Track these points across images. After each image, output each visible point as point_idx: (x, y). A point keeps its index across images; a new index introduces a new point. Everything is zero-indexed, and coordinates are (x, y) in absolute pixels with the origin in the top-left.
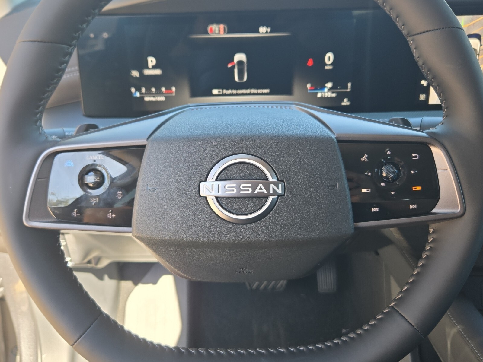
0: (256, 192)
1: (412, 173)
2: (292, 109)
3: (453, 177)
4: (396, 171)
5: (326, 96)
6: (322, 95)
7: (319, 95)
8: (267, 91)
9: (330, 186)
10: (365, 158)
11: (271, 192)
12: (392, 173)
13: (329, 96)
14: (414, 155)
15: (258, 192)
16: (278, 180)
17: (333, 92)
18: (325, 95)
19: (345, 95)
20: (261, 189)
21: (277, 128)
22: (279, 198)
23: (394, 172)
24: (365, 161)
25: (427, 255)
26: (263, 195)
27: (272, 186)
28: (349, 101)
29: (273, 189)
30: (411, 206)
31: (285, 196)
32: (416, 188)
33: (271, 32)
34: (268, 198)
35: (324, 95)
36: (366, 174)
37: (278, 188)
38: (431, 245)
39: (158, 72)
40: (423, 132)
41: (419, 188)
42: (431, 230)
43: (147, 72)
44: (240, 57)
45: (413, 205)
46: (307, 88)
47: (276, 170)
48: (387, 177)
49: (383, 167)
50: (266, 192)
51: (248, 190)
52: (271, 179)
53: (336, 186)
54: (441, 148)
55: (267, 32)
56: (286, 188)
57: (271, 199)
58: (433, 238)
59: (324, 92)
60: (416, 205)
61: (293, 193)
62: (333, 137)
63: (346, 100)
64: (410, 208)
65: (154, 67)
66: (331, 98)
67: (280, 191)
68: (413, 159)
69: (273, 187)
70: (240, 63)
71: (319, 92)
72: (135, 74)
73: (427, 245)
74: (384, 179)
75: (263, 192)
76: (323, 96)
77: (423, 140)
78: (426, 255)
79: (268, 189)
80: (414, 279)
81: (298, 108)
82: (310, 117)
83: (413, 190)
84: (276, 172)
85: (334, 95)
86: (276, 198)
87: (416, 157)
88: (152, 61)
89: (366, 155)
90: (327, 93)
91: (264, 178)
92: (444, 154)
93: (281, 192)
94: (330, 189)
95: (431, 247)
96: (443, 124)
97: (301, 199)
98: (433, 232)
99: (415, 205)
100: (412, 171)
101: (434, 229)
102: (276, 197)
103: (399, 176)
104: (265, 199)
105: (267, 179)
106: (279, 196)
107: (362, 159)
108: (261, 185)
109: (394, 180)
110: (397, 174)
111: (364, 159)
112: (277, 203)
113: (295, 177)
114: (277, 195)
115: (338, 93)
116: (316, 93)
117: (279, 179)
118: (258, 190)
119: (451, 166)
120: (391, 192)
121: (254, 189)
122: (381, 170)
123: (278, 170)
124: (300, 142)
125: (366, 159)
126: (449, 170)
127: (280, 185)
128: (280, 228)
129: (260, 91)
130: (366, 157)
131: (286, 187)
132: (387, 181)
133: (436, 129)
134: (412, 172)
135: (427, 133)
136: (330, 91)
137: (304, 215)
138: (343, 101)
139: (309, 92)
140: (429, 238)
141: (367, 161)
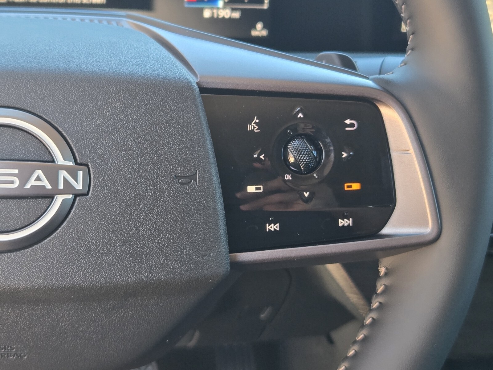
0: (28, 186)
1: (343, 156)
2: (123, 26)
3: (419, 165)
4: (314, 153)
5: (221, 16)
6: (213, 13)
7: (207, 14)
8: (101, 0)
9: (181, 177)
10: (255, 125)
11: (61, 186)
12: (306, 154)
13: (227, 17)
14: (348, 122)
15: (32, 186)
16: (76, 163)
17: (233, 10)
18: (220, 14)
19: (258, 16)
20: (38, 179)
21: (79, 58)
22: (78, 198)
23: (310, 154)
24: (255, 131)
25: (373, 318)
26: (42, 193)
27: (63, 174)
28: (265, 27)
29: (65, 180)
30: (342, 221)
31: (90, 195)
32: (350, 187)
34: (52, 198)
35: (218, 15)
36: (255, 156)
37: (76, 180)
38: (380, 299)
40: (368, 79)
41: (356, 186)
42: (382, 271)
45: (345, 220)
47: (73, 142)
48: (296, 164)
49: (288, 142)
50: (49, 187)
51: (12, 182)
52: (60, 160)
53: (193, 177)
54: (399, 110)
56: (92, 179)
57: (59, 200)
58: (385, 285)
59: (218, 9)
60: (351, 219)
61: (107, 189)
62: (193, 80)
63: (259, 26)
64: (340, 225)
66: (231, 20)
67: (79, 186)
68: (347, 129)
69: (64, 177)
71: (206, 8)
73: (374, 298)
74: (291, 167)
75: (44, 186)
76: (215, 16)
77: (366, 94)
78: (371, 319)
79: (54, 180)
80: (347, 366)
81: (134, 24)
82: (152, 40)
83: (346, 189)
84: (72, 145)
85: (237, 15)
86: (69, 199)
87: (352, 125)
89: (256, 120)
90: (221, 11)
91: (47, 158)
92: (403, 121)
93: (81, 188)
94: (181, 184)
95: (380, 303)
96: (405, 64)
97: (123, 202)
98: (386, 274)
99: (349, 220)
100: (343, 153)
101: (387, 269)
102: (70, 196)
103: (319, 163)
104: (49, 200)
105: (53, 161)
106: (77, 195)
107: (250, 128)
108: (39, 172)
109: (310, 170)
110: (315, 158)
111: (253, 127)
112: (74, 209)
113: (110, 157)
114: (73, 193)
115: (243, 11)
116: (201, 10)
117: (78, 161)
118: (32, 182)
119: (415, 144)
120: (305, 193)
121: (24, 180)
122: (286, 149)
123: (76, 143)
124: (123, 88)
125: (257, 127)
126: (412, 151)
127: (80, 174)
128: (78, 261)
129: (87, 0)
130: (255, 123)
131: (92, 176)
132: (297, 172)
133: (393, 73)
134: (345, 155)
135: (374, 80)
136: (228, 7)
137: (127, 234)
138: (254, 27)
139: (186, 5)
140: (378, 285)
141: (259, 131)
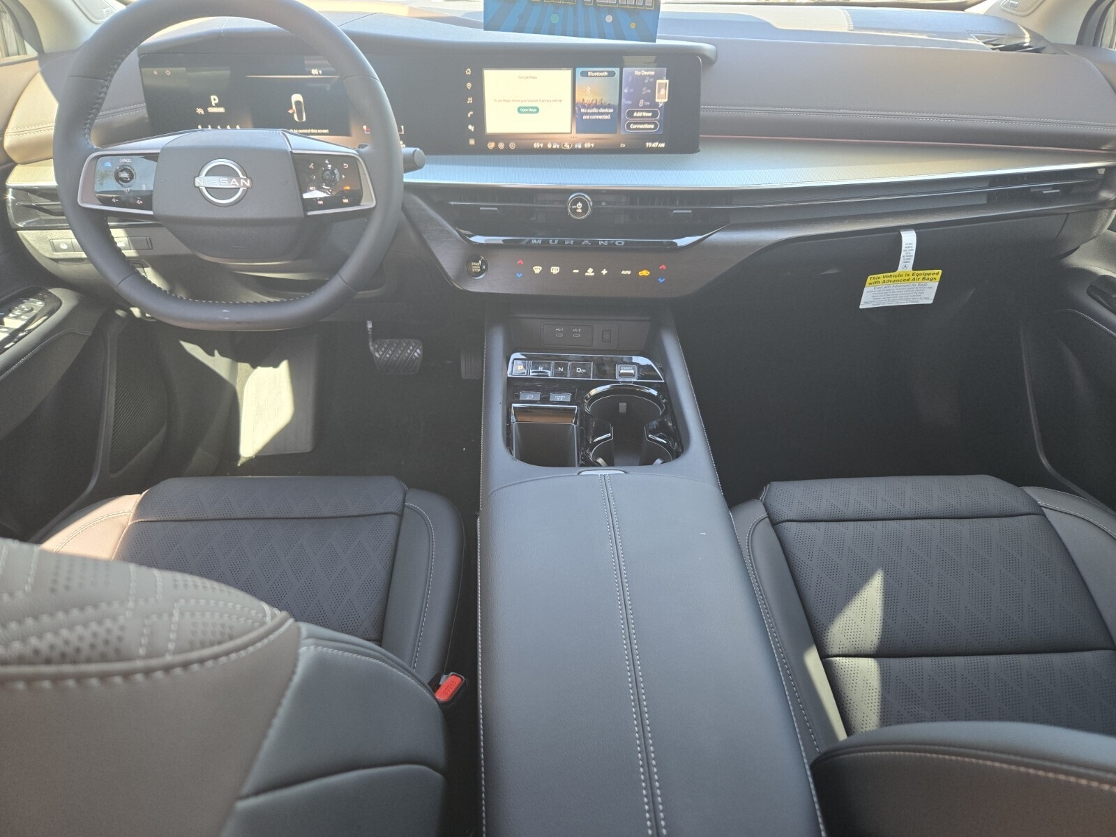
0: (230, 185)
8: (327, 131)
11: (242, 184)
16: (247, 177)
20: (234, 182)
26: (235, 187)
31: (252, 187)
33: (323, 74)
34: (239, 189)
37: (247, 183)
39: (221, 110)
43: (211, 110)
44: (297, 97)
46: (363, 130)
50: (238, 185)
51: (226, 184)
52: (241, 176)
55: (319, 74)
57: (242, 190)
65: (217, 105)
70: (298, 103)
72: (200, 111)
75: (236, 185)
79: (240, 183)
84: (245, 170)
86: (245, 189)
88: (214, 99)
89: (312, 164)
93: (249, 185)
105: (239, 176)
106: (248, 188)
108: (234, 180)
114: (246, 187)
118: (232, 183)
121: (229, 182)
123: (247, 169)
127: (248, 181)
129: (320, 131)
131: (253, 181)
